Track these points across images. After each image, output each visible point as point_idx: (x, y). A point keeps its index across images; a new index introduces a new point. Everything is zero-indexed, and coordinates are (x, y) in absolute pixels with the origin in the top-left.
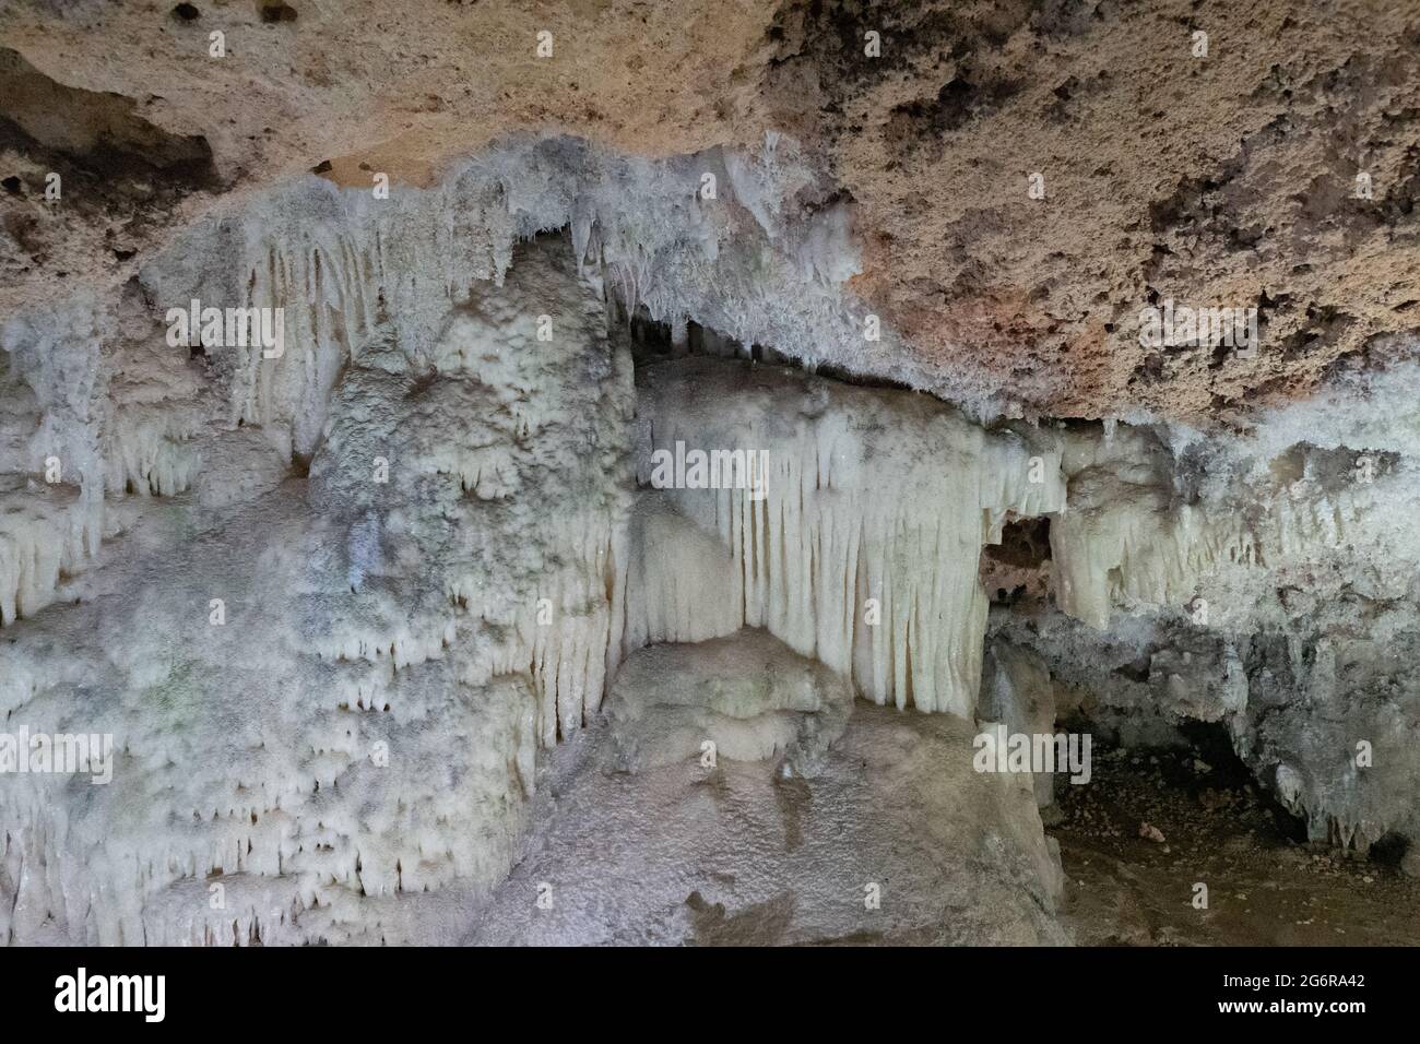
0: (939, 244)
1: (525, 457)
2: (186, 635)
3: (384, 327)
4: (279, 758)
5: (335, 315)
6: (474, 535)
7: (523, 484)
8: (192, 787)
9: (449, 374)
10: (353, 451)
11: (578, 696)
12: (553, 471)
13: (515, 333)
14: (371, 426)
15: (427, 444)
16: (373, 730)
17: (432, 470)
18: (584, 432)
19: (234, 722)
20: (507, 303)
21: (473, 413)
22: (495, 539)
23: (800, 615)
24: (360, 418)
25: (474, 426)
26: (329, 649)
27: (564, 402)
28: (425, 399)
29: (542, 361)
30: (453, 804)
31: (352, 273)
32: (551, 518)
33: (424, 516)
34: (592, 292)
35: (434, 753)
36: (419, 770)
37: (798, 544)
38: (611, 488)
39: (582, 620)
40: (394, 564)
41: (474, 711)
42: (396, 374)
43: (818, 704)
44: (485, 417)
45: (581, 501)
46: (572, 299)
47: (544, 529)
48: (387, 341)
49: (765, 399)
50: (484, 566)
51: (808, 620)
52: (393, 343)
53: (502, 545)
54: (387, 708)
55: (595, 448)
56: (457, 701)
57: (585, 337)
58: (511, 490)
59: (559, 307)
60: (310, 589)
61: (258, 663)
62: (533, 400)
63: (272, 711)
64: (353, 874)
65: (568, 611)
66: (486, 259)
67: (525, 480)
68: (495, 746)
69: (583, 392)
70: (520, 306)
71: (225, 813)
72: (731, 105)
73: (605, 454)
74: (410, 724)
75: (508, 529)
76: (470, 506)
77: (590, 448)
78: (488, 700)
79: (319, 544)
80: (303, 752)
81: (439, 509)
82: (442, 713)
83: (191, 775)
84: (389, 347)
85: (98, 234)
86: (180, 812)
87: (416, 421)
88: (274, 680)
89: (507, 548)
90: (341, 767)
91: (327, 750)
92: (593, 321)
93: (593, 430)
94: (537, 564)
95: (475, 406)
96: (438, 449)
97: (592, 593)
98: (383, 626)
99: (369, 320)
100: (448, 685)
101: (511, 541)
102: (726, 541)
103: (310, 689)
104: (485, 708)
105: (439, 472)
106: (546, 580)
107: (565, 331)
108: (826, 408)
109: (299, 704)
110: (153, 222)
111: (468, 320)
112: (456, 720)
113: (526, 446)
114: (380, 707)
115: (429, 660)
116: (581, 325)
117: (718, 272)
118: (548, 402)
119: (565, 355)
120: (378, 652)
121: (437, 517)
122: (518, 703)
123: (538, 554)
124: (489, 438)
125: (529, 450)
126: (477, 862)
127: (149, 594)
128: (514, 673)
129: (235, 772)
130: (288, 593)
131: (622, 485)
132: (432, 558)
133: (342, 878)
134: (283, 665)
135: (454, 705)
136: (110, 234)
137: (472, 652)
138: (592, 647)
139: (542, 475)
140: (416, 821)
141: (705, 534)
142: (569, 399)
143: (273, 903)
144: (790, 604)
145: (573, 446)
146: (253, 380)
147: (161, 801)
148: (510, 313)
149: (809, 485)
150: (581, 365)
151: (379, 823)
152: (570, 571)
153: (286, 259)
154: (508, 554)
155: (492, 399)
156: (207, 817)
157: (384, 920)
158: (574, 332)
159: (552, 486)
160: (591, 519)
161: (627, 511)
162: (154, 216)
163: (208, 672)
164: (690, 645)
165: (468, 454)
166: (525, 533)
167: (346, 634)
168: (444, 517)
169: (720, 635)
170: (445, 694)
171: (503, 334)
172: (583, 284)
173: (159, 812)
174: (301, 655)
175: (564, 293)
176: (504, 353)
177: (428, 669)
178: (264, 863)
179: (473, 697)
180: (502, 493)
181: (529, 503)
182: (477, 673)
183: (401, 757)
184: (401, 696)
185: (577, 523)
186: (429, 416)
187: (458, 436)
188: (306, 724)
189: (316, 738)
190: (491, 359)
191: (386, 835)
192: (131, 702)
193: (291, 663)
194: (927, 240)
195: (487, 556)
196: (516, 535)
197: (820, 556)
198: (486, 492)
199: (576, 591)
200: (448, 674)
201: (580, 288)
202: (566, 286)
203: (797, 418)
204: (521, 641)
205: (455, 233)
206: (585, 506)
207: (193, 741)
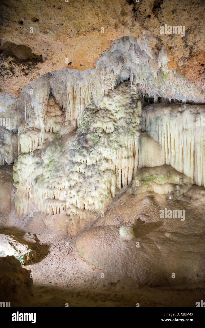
0: (182, 45)
1: (116, 124)
2: (53, 155)
3: (92, 100)
4: (64, 179)
5: (84, 99)
6: (104, 139)
7: (115, 130)
8: (51, 181)
9: (102, 108)
10: (83, 123)
11: (126, 177)
12: (121, 127)
13: (115, 99)
14: (87, 118)
15: (96, 121)
16: (81, 176)
17: (97, 127)
18: (129, 119)
19: (58, 171)
20: (115, 93)
21: (105, 115)
22: (108, 141)
23: (178, 162)
24: (85, 117)
25: (106, 118)
26: (75, 160)
27: (125, 112)
28: (97, 113)
29: (121, 104)
30: (95, 194)
31: (86, 90)
32: (120, 137)
33: (94, 135)
34: (134, 91)
35: (92, 183)
36: (89, 185)
37: (178, 144)
38: (134, 131)
39: (126, 160)
40: (87, 144)
41: (101, 176)
42: (93, 109)
43: (181, 183)
44: (108, 116)
45: (127, 133)
46: (129, 92)
47: (119, 139)
48: (92, 103)
49: (170, 109)
50: (105, 146)
51: (181, 163)
52: (93, 103)
53: (109, 142)
54: (84, 173)
55: (131, 122)
56: (97, 173)
57: (131, 99)
58: (112, 131)
59: (126, 93)
60: (72, 148)
61: (63, 161)
62: (118, 112)
63: (64, 170)
64: (76, 204)
65: (123, 158)
66: (110, 85)
67: (115, 129)
68: (105, 184)
69: (129, 110)
70: (117, 94)
71: (56, 187)
72: (127, 23)
73: (133, 123)
74: (88, 176)
75: (111, 139)
76: (104, 134)
77: (130, 122)
78: (104, 174)
79: (75, 140)
80: (68, 178)
81: (97, 134)
82: (94, 175)
83: (51, 179)
84: (92, 104)
85: (21, 68)
86: (49, 186)
87: (95, 117)
88: (65, 164)
89: (110, 143)
90: (75, 183)
91: (73, 179)
92: (133, 96)
93: (131, 118)
94: (116, 147)
95: (106, 114)
96: (98, 122)
97: (129, 154)
98: (84, 156)
99: (89, 99)
100: (96, 169)
101: (111, 141)
102: (160, 143)
103: (71, 167)
104: (104, 175)
105: (98, 127)
106: (118, 150)
107: (126, 98)
108: (185, 109)
109: (69, 170)
110: (32, 68)
111: (106, 97)
112: (97, 177)
113: (116, 122)
114: (83, 172)
115: (93, 164)
116: (130, 97)
117: (159, 80)
118: (122, 113)
119: (126, 103)
120: (84, 161)
121: (97, 136)
122: (111, 176)
123: (117, 144)
124: (109, 120)
125: (117, 123)
126: (99, 207)
127: (49, 148)
128: (111, 170)
129: (57, 180)
130: (69, 149)
131: (137, 131)
132: (95, 144)
133: (74, 204)
134: (67, 162)
135: (97, 174)
136: (24, 69)
137: (101, 164)
138: (129, 167)
139: (119, 128)
140: (87, 195)
141: (155, 141)
142: (126, 112)
143: (62, 205)
144: (176, 159)
145: (126, 122)
146: (70, 112)
147: (46, 183)
148: (115, 95)
149: (181, 129)
150: (129, 105)
151: (81, 194)
152: (124, 149)
153: (76, 89)
154: (110, 144)
155: (110, 112)
156: (53, 187)
157: (80, 213)
158: (128, 98)
159: (121, 130)
160: (129, 138)
161: (138, 136)
162: (32, 67)
163: (55, 162)
164: (151, 168)
165: (104, 123)
166: (114, 140)
167: (78, 157)
168: (98, 136)
169: (158, 165)
170: (95, 171)
171: (113, 99)
172: (132, 89)
173: (46, 185)
174: (70, 160)
175: (127, 91)
176: (113, 103)
177: (92, 166)
178: (61, 198)
179: (101, 173)
180: (111, 132)
181: (116, 133)
182: (102, 168)
183: (86, 182)
184: (87, 170)
185: (126, 138)
186: (97, 116)
187: (102, 120)
188: (70, 173)
189: (71, 176)
190: (110, 105)
191: (82, 197)
192: (44, 166)
193: (68, 162)
194: (178, 45)
195: (106, 144)
196: (112, 140)
197: (184, 147)
198: (107, 131)
199: (125, 154)
200: (96, 167)
201: (131, 90)
202: (127, 89)
203: (177, 112)
204: (112, 163)
205: (105, 80)
206: (127, 135)
207: (52, 174)
